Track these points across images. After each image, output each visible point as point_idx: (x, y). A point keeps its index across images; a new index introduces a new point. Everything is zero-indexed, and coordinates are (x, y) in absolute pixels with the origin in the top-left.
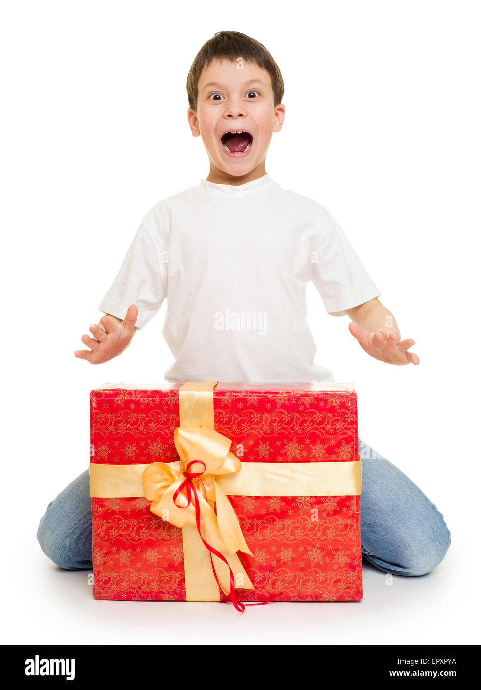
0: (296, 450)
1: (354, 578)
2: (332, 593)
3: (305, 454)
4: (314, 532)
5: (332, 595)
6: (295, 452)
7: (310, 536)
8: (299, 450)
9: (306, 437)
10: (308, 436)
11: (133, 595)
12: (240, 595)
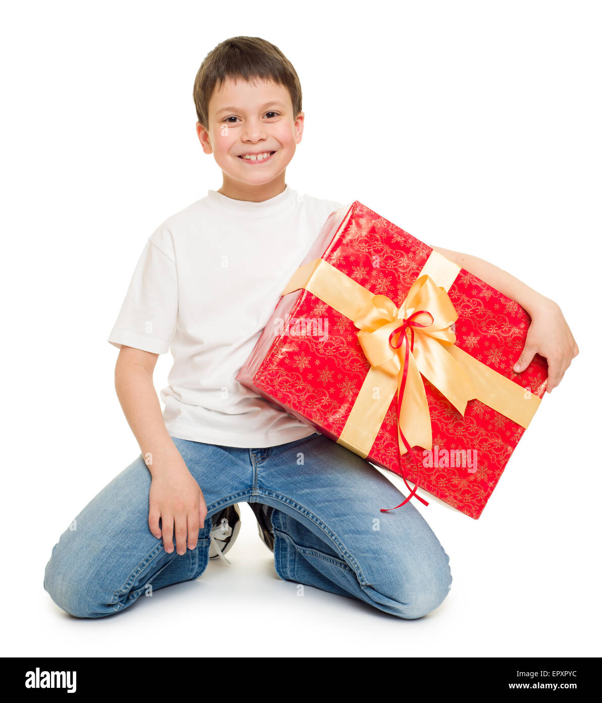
0: (497, 358)
1: (482, 498)
2: (457, 500)
3: (503, 366)
4: (472, 437)
5: (456, 501)
6: (496, 359)
7: (468, 439)
8: (500, 360)
9: (512, 352)
10: (514, 352)
11: (289, 400)
12: (380, 455)
